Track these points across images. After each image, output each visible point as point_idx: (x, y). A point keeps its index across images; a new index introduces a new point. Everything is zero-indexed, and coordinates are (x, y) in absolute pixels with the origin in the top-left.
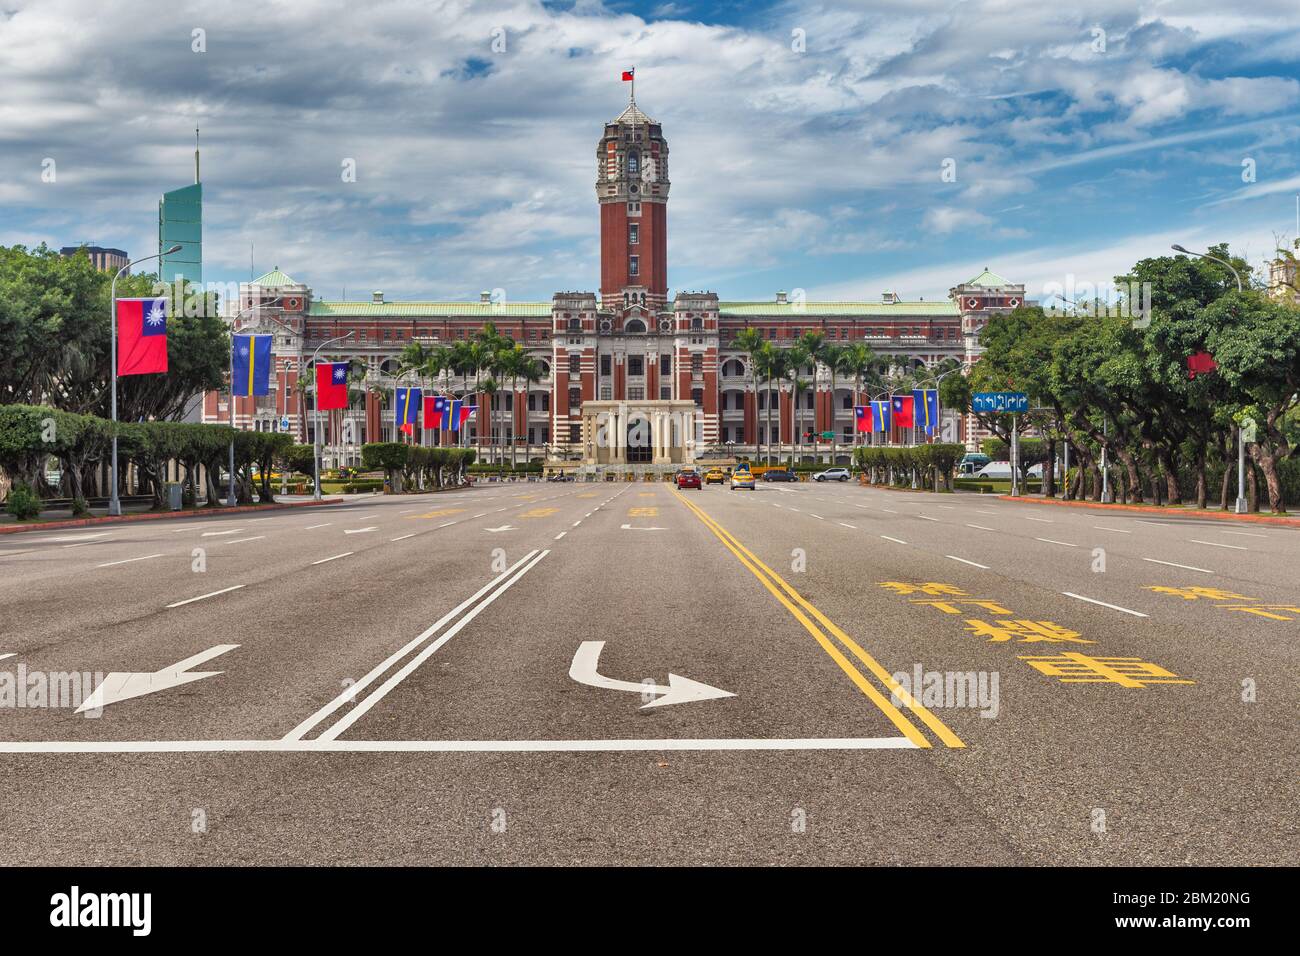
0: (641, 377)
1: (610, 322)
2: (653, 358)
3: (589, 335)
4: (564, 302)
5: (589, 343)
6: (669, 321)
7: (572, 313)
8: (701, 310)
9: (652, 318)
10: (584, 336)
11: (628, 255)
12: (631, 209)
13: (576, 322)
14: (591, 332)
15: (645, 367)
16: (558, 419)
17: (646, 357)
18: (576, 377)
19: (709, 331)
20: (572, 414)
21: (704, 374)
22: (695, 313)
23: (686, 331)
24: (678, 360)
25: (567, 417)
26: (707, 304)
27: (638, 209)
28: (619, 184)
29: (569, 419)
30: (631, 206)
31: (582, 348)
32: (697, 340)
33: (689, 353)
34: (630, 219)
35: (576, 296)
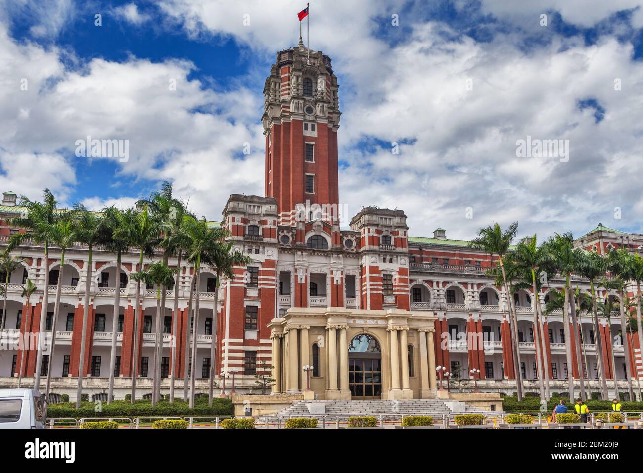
0: (324, 298)
1: (290, 235)
2: (338, 276)
3: (271, 245)
4: (241, 205)
5: (270, 253)
6: (353, 239)
7: (251, 218)
8: (391, 227)
9: (336, 233)
10: (264, 245)
11: (304, 173)
12: (306, 128)
13: (254, 228)
14: (272, 240)
15: (329, 287)
16: (230, 344)
17: (329, 276)
18: (253, 293)
19: (399, 249)
20: (247, 338)
21: (396, 297)
22: (384, 229)
23: (376, 248)
24: (368, 279)
25: (241, 341)
26: (396, 220)
27: (313, 129)
28: (296, 101)
29: (244, 344)
30: (306, 125)
31: (261, 258)
32: (388, 258)
33: (379, 272)
34: (305, 138)
35: (256, 200)
